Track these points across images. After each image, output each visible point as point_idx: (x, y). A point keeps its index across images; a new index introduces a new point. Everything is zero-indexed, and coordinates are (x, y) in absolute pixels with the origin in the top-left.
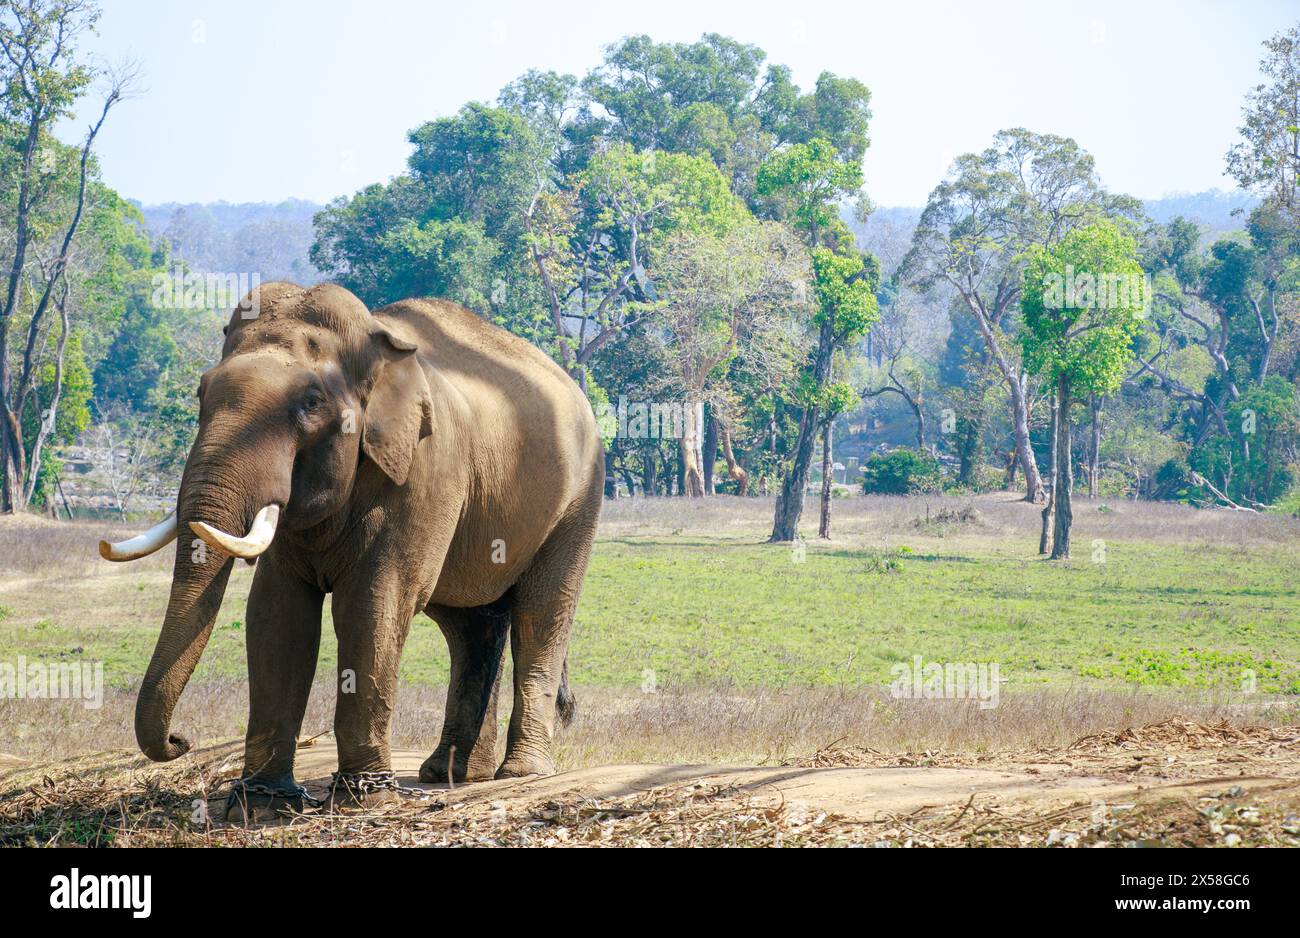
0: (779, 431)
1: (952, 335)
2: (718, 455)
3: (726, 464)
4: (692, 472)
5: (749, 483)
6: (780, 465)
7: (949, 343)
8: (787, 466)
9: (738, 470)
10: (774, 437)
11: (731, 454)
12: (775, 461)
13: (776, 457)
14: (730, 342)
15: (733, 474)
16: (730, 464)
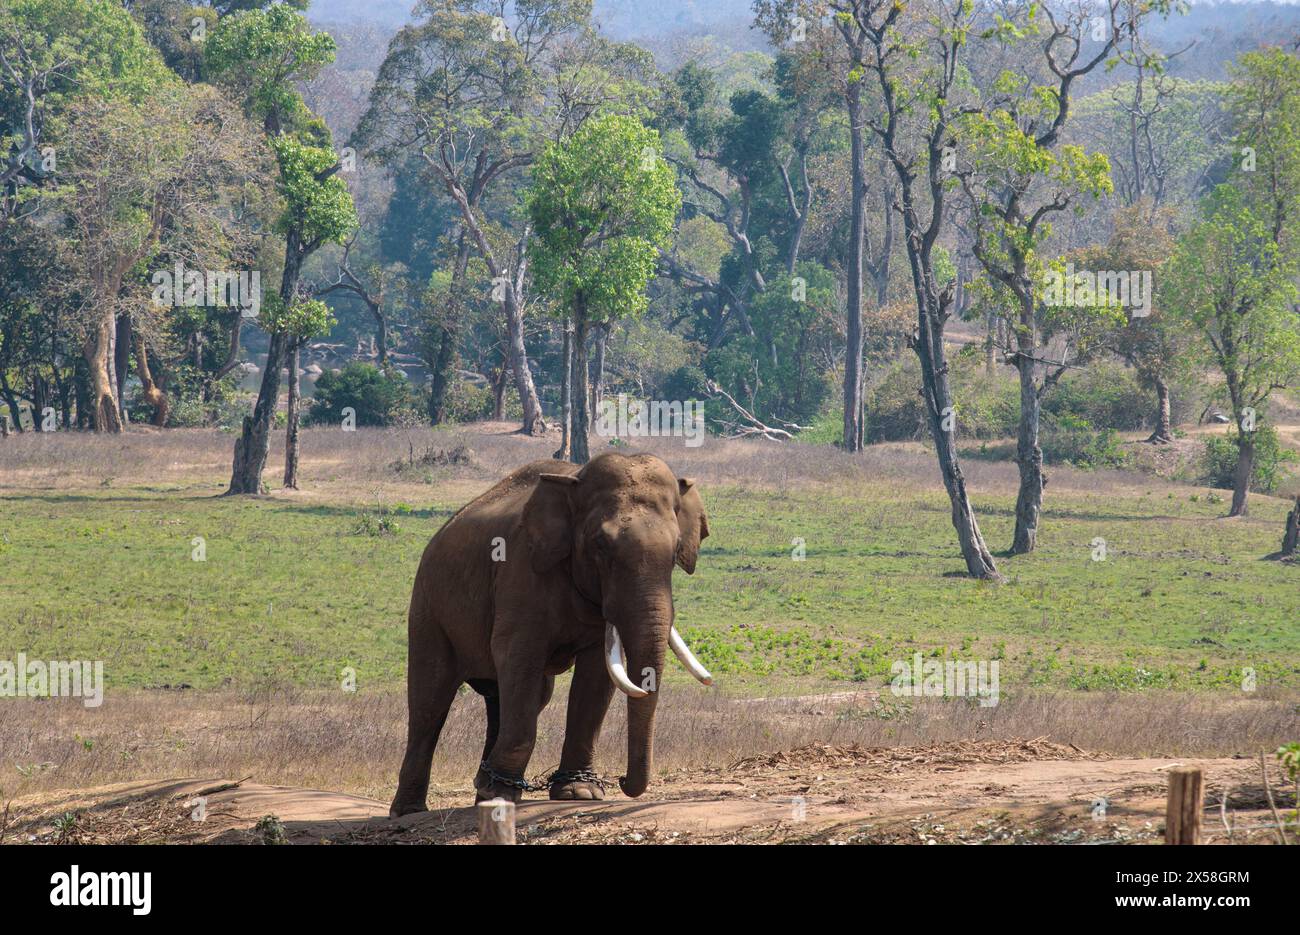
0: (205, 341)
1: (395, 195)
2: (130, 372)
3: (139, 384)
4: (106, 399)
5: (169, 407)
6: (208, 385)
7: (393, 206)
8: (218, 385)
9: (155, 392)
10: (200, 348)
11: (148, 372)
12: (202, 379)
13: (201, 374)
14: (151, 236)
15: (147, 397)
16: (147, 385)
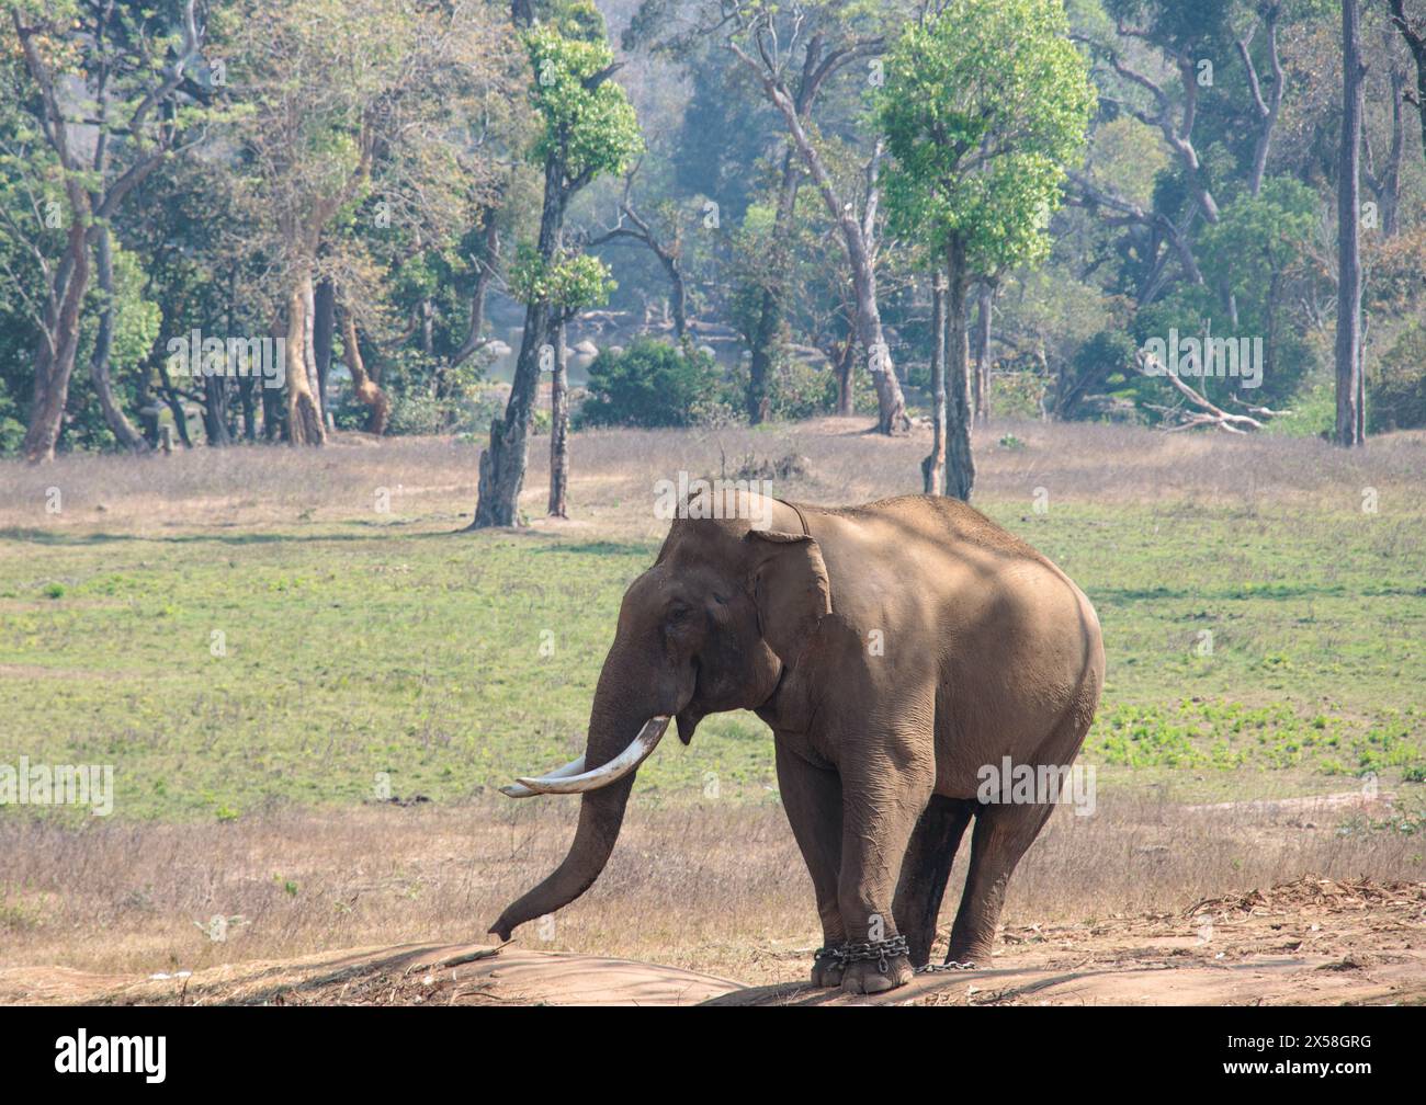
0: (438, 316)
1: (694, 100)
2: (334, 360)
3: (347, 375)
4: (303, 398)
5: (389, 407)
6: (441, 375)
7: (692, 117)
8: (455, 376)
9: (369, 387)
10: (429, 325)
11: (358, 359)
12: (432, 368)
13: (431, 361)
14: (359, 172)
15: (360, 394)
16: (357, 377)
